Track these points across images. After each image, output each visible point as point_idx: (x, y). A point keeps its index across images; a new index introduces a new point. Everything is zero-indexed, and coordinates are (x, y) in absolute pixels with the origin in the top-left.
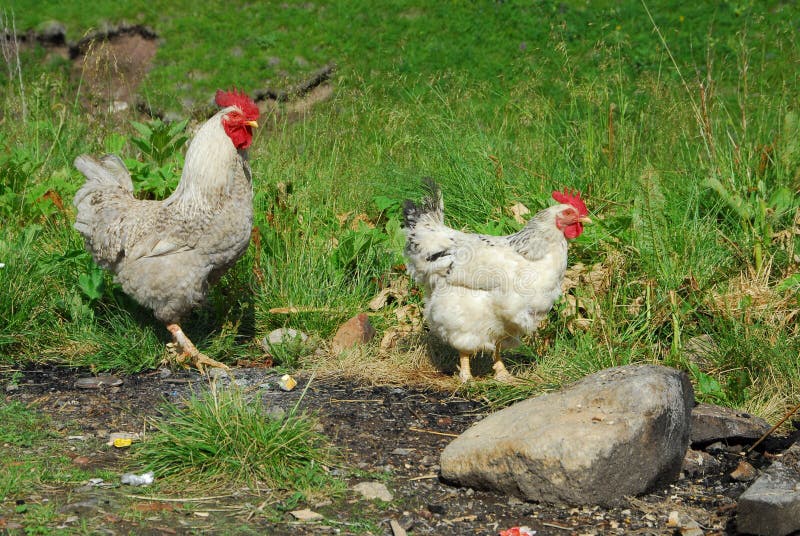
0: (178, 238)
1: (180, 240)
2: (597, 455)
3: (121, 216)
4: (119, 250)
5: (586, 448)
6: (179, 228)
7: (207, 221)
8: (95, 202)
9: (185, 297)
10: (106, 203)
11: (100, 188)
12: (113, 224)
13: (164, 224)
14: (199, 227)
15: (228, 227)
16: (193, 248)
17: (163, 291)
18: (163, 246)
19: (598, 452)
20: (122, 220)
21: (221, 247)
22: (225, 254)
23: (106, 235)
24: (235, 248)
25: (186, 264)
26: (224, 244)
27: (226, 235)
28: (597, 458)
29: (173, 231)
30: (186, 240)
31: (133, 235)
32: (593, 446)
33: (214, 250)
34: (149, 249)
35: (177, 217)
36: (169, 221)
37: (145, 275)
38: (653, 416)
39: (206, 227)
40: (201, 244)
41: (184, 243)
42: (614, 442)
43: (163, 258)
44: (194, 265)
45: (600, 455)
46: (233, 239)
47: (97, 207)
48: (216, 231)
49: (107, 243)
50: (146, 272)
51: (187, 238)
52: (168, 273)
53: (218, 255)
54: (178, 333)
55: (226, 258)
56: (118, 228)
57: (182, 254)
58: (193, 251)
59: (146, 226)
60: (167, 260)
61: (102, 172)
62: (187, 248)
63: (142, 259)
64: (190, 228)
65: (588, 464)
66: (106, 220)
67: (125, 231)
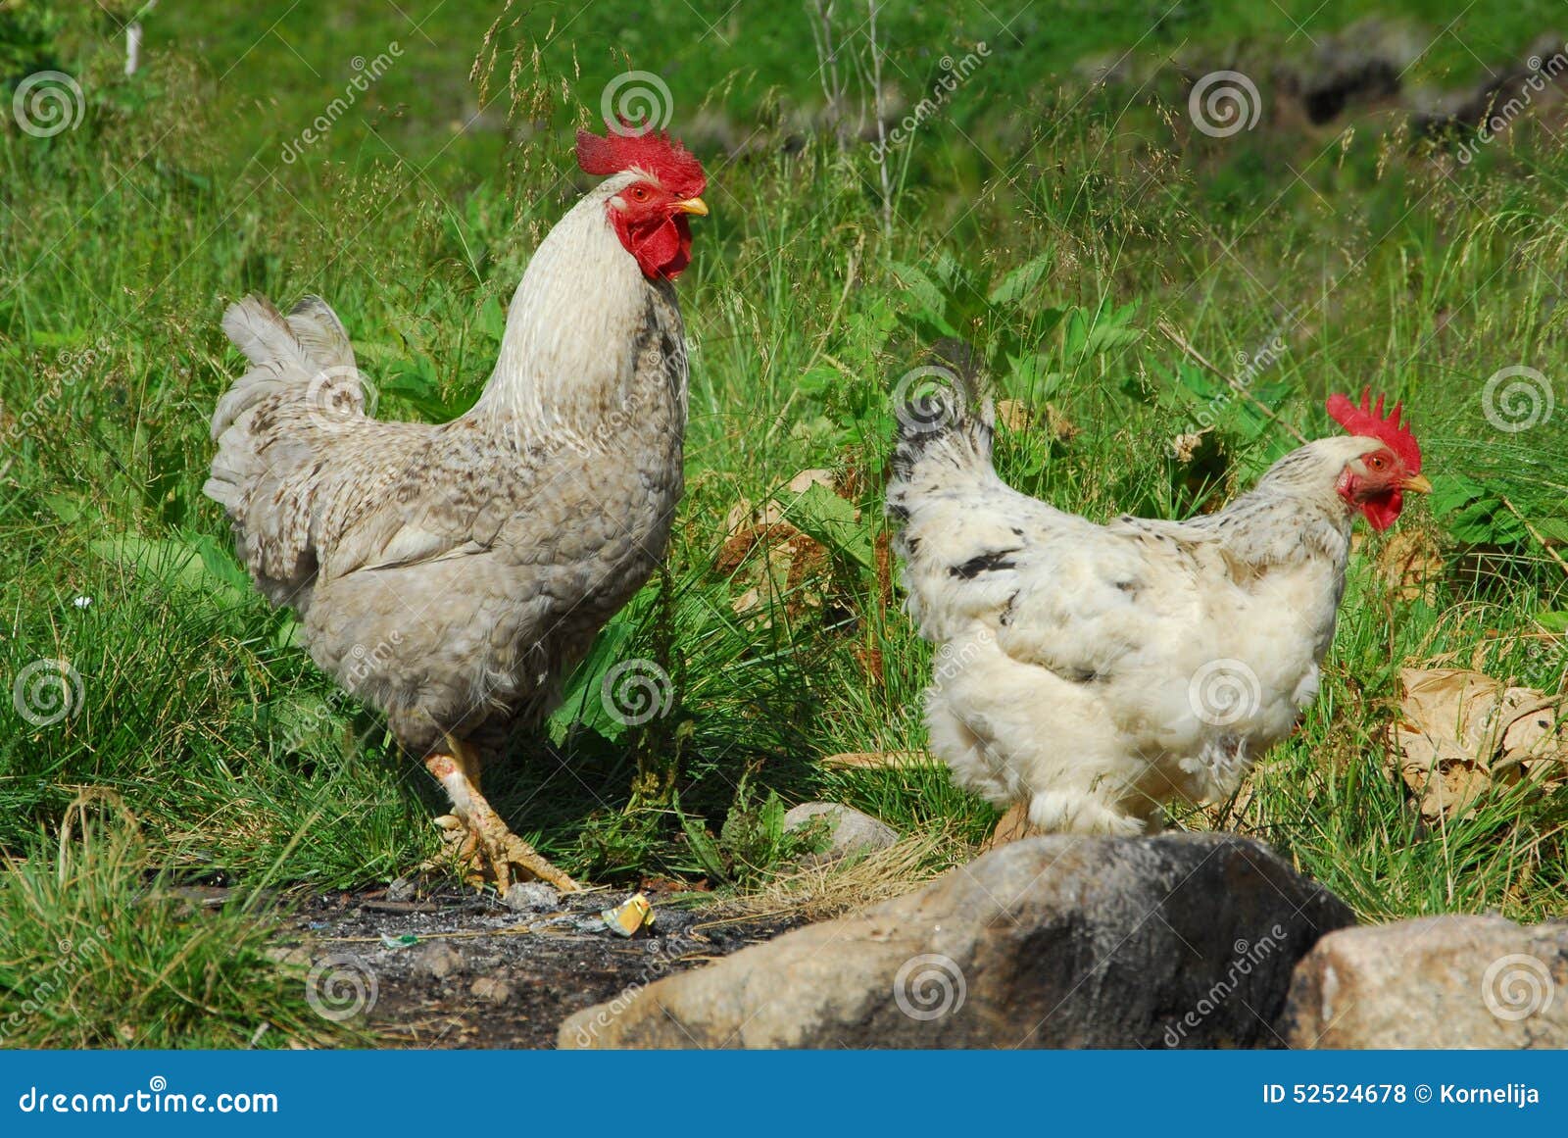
0: (449, 516)
1: (453, 524)
2: (820, 1014)
3: (318, 457)
4: (302, 545)
5: (791, 994)
6: (453, 492)
7: (525, 473)
8: (263, 425)
9: (465, 682)
10: (283, 427)
11: (275, 388)
12: (292, 481)
13: (418, 482)
14: (504, 491)
15: (580, 488)
16: (488, 547)
17: (402, 661)
18: (412, 538)
19: (820, 1005)
20: (318, 468)
21: (563, 545)
22: (580, 567)
23: (271, 508)
24: (606, 552)
25: (469, 590)
26: (571, 539)
27: (574, 511)
28: (819, 1022)
29: (438, 501)
30: (470, 525)
31: (341, 509)
32: (807, 988)
33: (543, 553)
34: (376, 547)
35: (453, 463)
36: (432, 473)
37: (361, 615)
38: (1012, 931)
39: (521, 492)
40: (507, 533)
41: (460, 531)
42: (872, 984)
43: (409, 573)
44: (489, 595)
45: (828, 1012)
46: (596, 526)
47: (265, 437)
48: (547, 501)
49: (274, 531)
50: (365, 605)
51: (471, 519)
52: (417, 614)
53: (558, 571)
54: (454, 778)
55: (582, 578)
56: (304, 491)
57: (458, 565)
58: (488, 556)
59: (377, 485)
60: (418, 577)
61: (285, 346)
62: (471, 546)
63: (358, 573)
64: (482, 491)
65: (793, 1036)
66: (277, 470)
67: (321, 496)
